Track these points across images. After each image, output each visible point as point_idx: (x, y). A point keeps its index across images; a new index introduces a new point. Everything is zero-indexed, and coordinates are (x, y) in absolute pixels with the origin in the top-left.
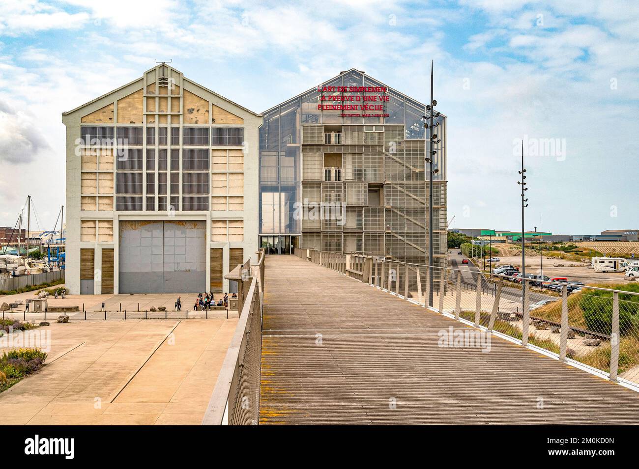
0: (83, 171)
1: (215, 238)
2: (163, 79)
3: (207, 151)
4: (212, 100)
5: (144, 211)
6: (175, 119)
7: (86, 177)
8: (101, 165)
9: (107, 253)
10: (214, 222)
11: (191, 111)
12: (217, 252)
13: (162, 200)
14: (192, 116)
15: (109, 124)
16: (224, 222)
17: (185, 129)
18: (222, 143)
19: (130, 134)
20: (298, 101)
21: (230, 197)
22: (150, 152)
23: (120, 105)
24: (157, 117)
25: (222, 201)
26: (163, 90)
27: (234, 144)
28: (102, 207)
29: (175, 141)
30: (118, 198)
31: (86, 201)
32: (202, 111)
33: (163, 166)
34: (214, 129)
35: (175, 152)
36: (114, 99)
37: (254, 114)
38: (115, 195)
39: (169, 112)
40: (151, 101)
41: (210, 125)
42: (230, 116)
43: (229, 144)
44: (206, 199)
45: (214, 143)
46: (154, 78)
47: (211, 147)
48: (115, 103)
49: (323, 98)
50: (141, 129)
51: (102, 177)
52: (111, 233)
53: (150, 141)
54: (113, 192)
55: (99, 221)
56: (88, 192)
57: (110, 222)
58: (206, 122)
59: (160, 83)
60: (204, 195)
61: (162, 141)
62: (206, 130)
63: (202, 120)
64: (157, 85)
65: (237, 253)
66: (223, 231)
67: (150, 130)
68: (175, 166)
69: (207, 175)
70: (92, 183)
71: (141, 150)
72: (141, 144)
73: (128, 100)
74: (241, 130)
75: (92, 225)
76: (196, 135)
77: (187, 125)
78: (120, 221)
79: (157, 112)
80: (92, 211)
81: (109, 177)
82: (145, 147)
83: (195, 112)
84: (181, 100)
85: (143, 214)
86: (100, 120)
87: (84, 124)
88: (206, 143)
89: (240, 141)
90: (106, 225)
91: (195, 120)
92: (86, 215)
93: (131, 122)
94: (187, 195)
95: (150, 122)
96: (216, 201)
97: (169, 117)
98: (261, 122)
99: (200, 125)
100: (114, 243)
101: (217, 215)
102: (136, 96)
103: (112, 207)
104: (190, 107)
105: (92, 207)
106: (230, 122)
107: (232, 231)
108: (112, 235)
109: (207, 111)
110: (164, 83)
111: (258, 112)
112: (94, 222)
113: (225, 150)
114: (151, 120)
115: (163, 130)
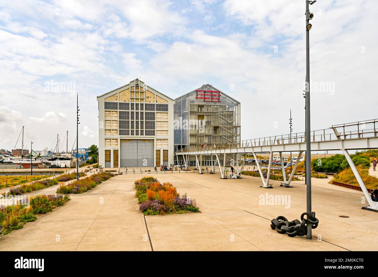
0: (105, 120)
1: (158, 146)
2: (137, 85)
3: (154, 113)
4: (156, 93)
5: (130, 136)
6: (142, 100)
7: (107, 122)
8: (113, 117)
9: (116, 152)
10: (157, 140)
11: (148, 97)
12: (158, 151)
13: (137, 131)
14: (148, 99)
15: (116, 101)
16: (161, 140)
17: (146, 104)
18: (160, 110)
19: (124, 105)
20: (188, 95)
21: (163, 131)
22: (132, 113)
23: (120, 94)
24: (135, 99)
25: (160, 132)
26: (137, 89)
27: (164, 110)
28: (113, 134)
29: (142, 109)
30: (120, 130)
31: (107, 131)
32: (152, 98)
33: (137, 118)
34: (157, 105)
35: (142, 113)
36: (118, 91)
37: (172, 100)
38: (118, 129)
39: (139, 98)
40: (132, 93)
41: (155, 103)
42: (163, 100)
43: (163, 110)
44: (154, 131)
45: (157, 110)
46: (134, 84)
47: (155, 111)
48: (118, 93)
49: (197, 95)
50: (129, 104)
51: (113, 122)
52: (117, 144)
53: (132, 108)
54: (118, 128)
55: (112, 139)
56: (107, 128)
57: (117, 139)
58: (154, 102)
59: (136, 86)
60: (153, 130)
61: (137, 109)
62: (154, 105)
63: (152, 101)
64: (135, 87)
65: (166, 152)
66: (160, 143)
67: (132, 104)
68: (142, 118)
69: (154, 122)
70: (109, 124)
71: (129, 112)
72: (129, 110)
73: (123, 92)
74: (167, 105)
75: (109, 141)
76: (150, 107)
77: (147, 103)
78: (120, 139)
79: (135, 97)
80: (109, 135)
81: (116, 122)
82: (130, 111)
83: (149, 98)
84: (144, 93)
85: (130, 137)
86: (112, 100)
87: (106, 101)
88: (154, 110)
89: (167, 110)
90: (115, 141)
91: (149, 101)
92: (107, 137)
93: (125, 101)
94: (146, 130)
95: (132, 101)
96: (158, 132)
97: (140, 99)
98: (174, 102)
99: (151, 103)
100: (118, 148)
101: (158, 137)
102: (126, 91)
103: (117, 134)
104: (148, 96)
105: (109, 134)
106: (163, 102)
107: (164, 143)
108: (118, 145)
109: (154, 98)
110: (137, 86)
111: (173, 99)
112: (110, 139)
113: (161, 113)
114: (133, 100)
115: (137, 105)
